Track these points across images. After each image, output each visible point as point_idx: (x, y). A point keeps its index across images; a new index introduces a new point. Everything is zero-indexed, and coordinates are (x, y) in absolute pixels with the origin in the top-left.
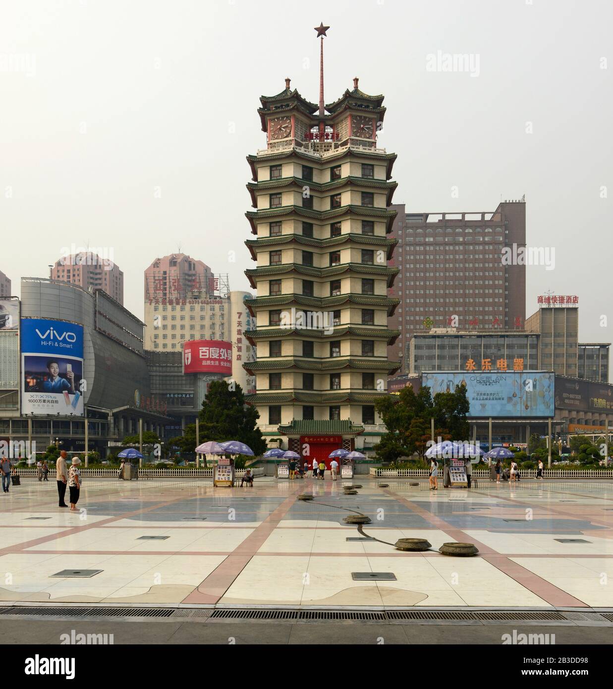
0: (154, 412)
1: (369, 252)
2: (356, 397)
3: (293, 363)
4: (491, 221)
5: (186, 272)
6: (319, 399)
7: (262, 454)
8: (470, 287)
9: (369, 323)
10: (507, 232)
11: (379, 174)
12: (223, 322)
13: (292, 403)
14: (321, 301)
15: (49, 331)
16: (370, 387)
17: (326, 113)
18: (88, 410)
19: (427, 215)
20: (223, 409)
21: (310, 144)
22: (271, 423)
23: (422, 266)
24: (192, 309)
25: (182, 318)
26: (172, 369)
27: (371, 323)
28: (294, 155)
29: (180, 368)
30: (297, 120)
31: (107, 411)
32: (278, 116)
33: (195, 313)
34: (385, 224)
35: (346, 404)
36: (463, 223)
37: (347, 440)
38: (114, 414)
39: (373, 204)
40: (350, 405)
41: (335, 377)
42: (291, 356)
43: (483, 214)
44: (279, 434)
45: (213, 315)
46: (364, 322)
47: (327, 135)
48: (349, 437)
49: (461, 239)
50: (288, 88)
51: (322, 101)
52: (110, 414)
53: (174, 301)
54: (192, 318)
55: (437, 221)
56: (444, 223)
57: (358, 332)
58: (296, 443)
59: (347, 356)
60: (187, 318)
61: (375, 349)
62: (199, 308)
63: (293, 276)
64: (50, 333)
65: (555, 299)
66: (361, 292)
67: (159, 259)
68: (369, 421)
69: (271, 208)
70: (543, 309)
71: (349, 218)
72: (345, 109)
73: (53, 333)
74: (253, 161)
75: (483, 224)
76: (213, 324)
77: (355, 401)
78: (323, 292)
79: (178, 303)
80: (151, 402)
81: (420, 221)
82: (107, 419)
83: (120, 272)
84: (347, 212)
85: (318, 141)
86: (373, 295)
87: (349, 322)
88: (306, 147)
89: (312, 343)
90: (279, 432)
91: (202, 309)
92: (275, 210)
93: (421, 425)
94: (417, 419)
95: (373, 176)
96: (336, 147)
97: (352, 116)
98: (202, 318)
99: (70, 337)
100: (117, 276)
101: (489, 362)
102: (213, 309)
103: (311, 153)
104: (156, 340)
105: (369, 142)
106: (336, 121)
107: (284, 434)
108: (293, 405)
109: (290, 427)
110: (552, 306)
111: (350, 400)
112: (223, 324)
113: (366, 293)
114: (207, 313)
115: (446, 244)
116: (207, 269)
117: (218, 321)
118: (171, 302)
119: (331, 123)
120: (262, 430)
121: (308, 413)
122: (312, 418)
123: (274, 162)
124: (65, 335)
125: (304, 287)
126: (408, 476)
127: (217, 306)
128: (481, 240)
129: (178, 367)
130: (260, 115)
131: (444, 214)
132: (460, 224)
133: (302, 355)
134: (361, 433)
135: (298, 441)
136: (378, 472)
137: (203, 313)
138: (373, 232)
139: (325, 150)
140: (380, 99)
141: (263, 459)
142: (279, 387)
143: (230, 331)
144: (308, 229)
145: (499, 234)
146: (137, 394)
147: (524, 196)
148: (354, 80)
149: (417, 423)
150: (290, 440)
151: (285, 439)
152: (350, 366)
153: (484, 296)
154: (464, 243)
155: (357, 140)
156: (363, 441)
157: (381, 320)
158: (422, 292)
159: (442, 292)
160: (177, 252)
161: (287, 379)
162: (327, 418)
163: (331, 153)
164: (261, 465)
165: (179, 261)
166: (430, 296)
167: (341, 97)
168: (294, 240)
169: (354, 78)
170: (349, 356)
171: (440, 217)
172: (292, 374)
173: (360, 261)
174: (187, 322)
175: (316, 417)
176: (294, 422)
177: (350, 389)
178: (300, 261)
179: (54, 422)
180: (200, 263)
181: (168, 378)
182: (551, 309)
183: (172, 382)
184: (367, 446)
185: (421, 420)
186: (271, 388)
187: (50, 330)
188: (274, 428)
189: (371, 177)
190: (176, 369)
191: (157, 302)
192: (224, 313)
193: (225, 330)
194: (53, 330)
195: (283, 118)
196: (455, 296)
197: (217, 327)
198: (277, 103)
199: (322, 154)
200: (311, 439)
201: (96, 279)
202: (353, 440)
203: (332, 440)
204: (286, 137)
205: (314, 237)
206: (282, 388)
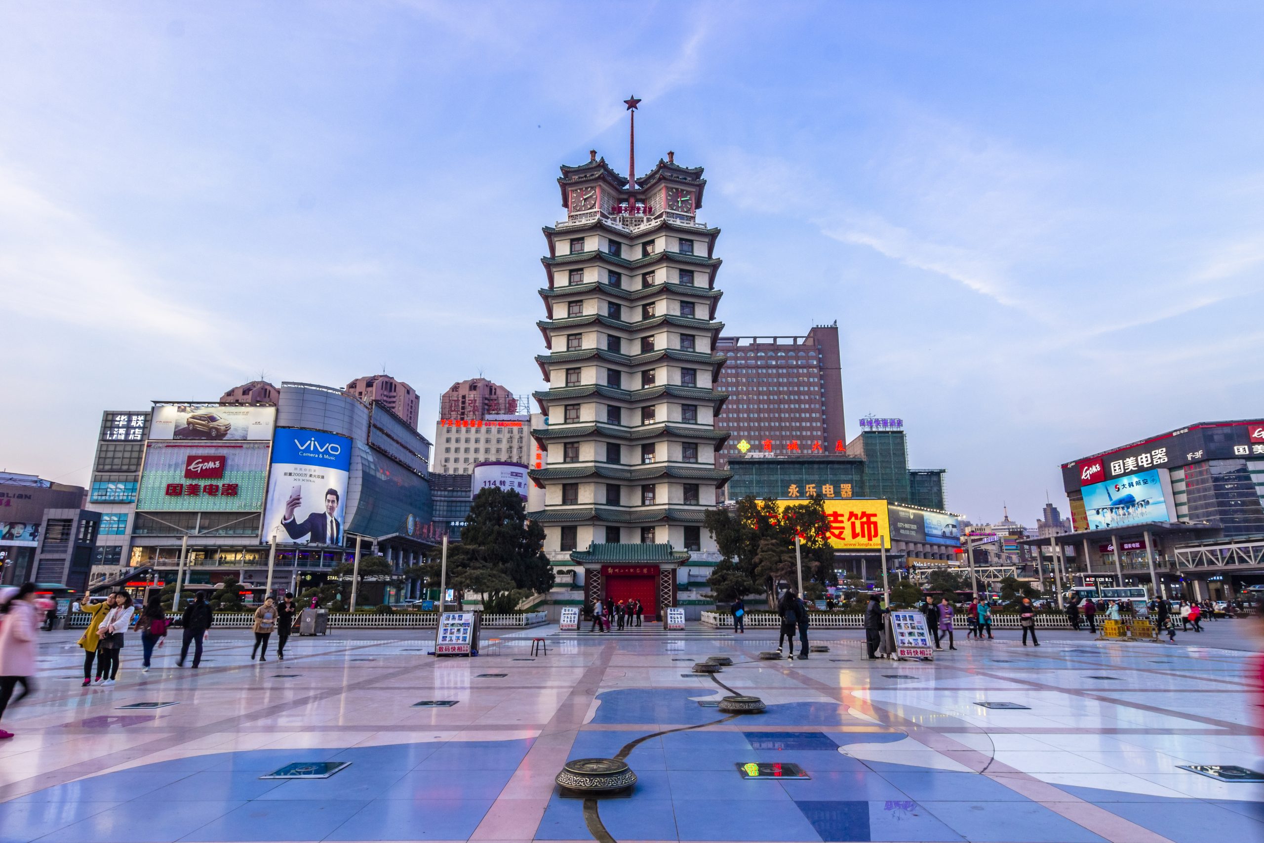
0: (432, 542)
1: (689, 337)
2: (677, 515)
3: (594, 470)
4: (804, 345)
5: (487, 396)
6: (627, 517)
7: (548, 591)
8: (785, 411)
9: (691, 422)
10: (821, 356)
11: (700, 250)
12: (521, 445)
13: (591, 523)
14: (630, 395)
15: (309, 442)
16: (693, 502)
17: (637, 187)
18: (348, 538)
19: (737, 339)
20: (493, 525)
21: (618, 218)
22: (563, 549)
23: (734, 389)
24: (488, 431)
25: (477, 441)
26: (459, 494)
27: (694, 422)
28: (598, 227)
29: (468, 493)
30: (603, 190)
31: (371, 540)
32: (581, 187)
33: (491, 436)
34: (708, 306)
35: (663, 524)
36: (774, 347)
37: (666, 571)
38: (379, 543)
39: (692, 283)
40: (669, 525)
41: (648, 489)
42: (591, 462)
43: (795, 338)
44: (572, 563)
45: (511, 437)
46: (685, 420)
47: (638, 209)
48: (669, 567)
49: (774, 363)
50: (593, 160)
51: (632, 174)
52: (375, 543)
53: (469, 422)
54: (487, 441)
55: (748, 345)
56: (756, 347)
57: (678, 432)
58: (595, 575)
59: (664, 462)
60: (482, 441)
61: (699, 454)
62: (496, 430)
63: (595, 363)
64: (310, 444)
65: (877, 422)
66: (680, 384)
67: (458, 384)
68: (694, 547)
69: (570, 285)
70: (866, 432)
71: (665, 297)
72: (660, 180)
73: (314, 444)
74: (551, 234)
75: (795, 348)
76: (511, 447)
77: (675, 520)
78: (632, 384)
79: (473, 425)
80: (429, 531)
81: (731, 344)
82: (371, 548)
83: (416, 395)
84: (663, 289)
85: (627, 215)
86: (695, 387)
87: (666, 419)
88: (614, 220)
89: (618, 446)
90: (572, 560)
91: (499, 432)
92: (575, 288)
93: (774, 548)
94: (767, 540)
95: (692, 252)
96: (649, 220)
97: (667, 188)
98: (499, 441)
99: (333, 449)
100: (413, 401)
101: (813, 488)
102: (511, 432)
103: (619, 226)
104: (446, 464)
105: (687, 216)
106: (649, 195)
107: (579, 563)
108: (594, 525)
109: (588, 553)
110: (874, 429)
111: (669, 518)
112: (521, 448)
113: (686, 385)
114: (504, 435)
115: (758, 367)
116: (508, 394)
117: (515, 444)
118: (466, 424)
119: (643, 197)
120: (551, 557)
121: (613, 534)
122: (618, 540)
123: (576, 235)
124: (328, 447)
125: (609, 376)
126: (766, 625)
127: (515, 429)
128: (795, 363)
129: (466, 491)
130: (561, 186)
131: (755, 338)
132: (772, 347)
133: (605, 461)
134: (684, 562)
135: (598, 573)
136: (720, 619)
137: (501, 436)
138: (693, 314)
139: (636, 225)
140: (699, 172)
141: (548, 598)
142: (575, 501)
143: (529, 455)
144: (615, 311)
145: (813, 358)
146: (410, 519)
147: (835, 322)
148: (669, 154)
149: (768, 545)
150: (588, 571)
151: (580, 570)
152: (668, 475)
153: (801, 420)
154: (777, 367)
155: (673, 214)
156: (687, 574)
157: (705, 417)
158: (735, 415)
159: (756, 415)
160: (478, 377)
161: (585, 491)
162: (637, 540)
163: (644, 227)
164: (545, 607)
165: (479, 385)
166: (744, 420)
167: (654, 168)
168: (597, 322)
169: (669, 151)
170: (666, 462)
171: (751, 341)
172: (593, 484)
173: (678, 347)
174: (482, 446)
175: (624, 540)
176: (594, 546)
177: (669, 504)
178: (604, 346)
179: (301, 551)
180: (502, 388)
181: (454, 504)
182: (875, 432)
183: (458, 509)
184: (692, 580)
185: (774, 541)
186: (564, 503)
187: (311, 441)
188: (566, 556)
189: (691, 254)
190: (464, 494)
191: (451, 423)
192: (523, 435)
193: (523, 454)
194: (314, 441)
195: (587, 188)
196: (770, 420)
197: (515, 451)
198: (581, 174)
199: (632, 228)
200: (617, 570)
201: (390, 402)
202: (674, 571)
203: (645, 571)
204: (591, 208)
205: (622, 319)
206: (579, 502)
